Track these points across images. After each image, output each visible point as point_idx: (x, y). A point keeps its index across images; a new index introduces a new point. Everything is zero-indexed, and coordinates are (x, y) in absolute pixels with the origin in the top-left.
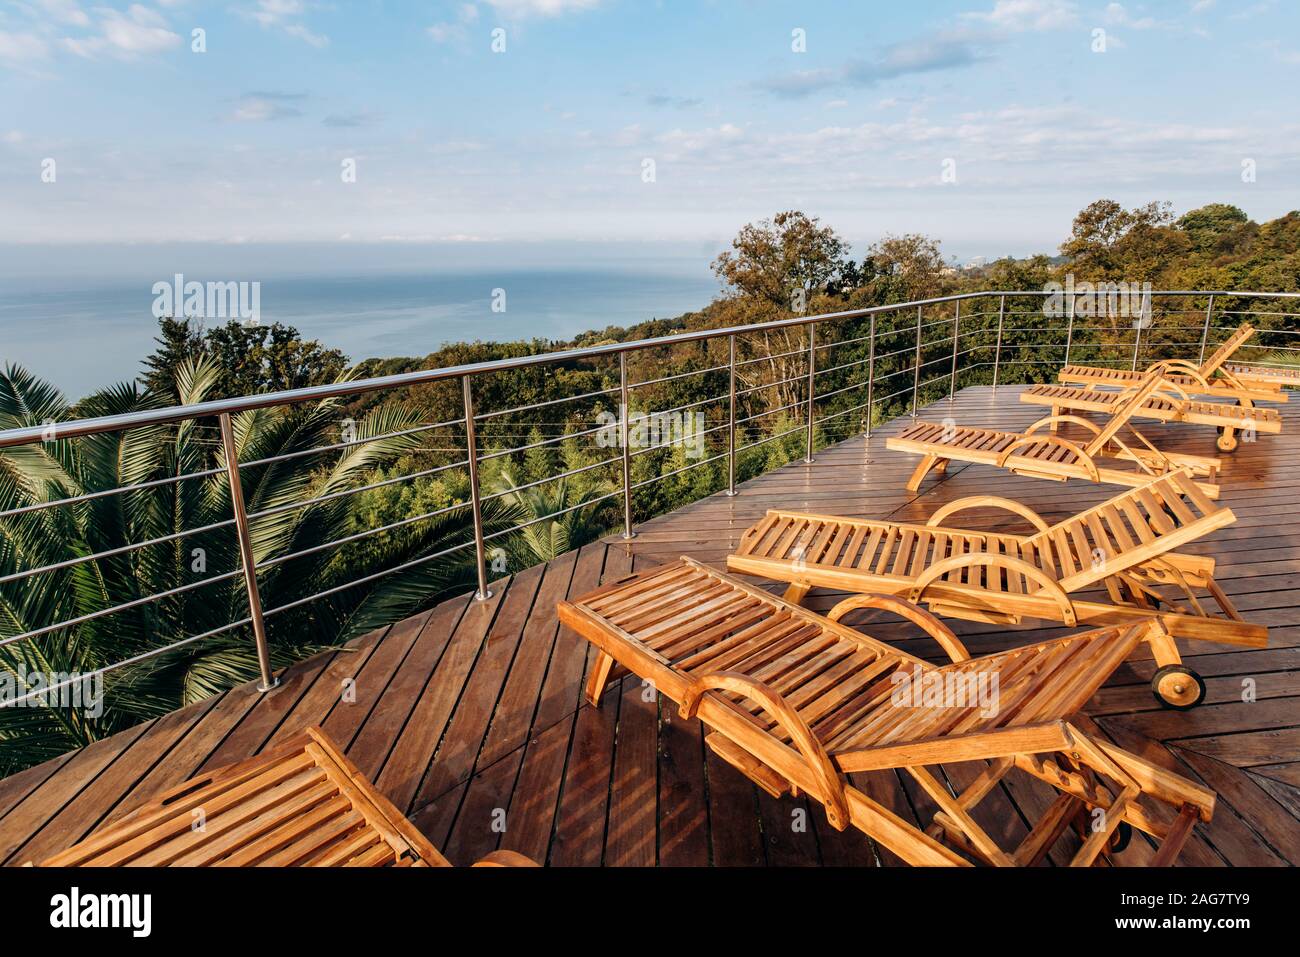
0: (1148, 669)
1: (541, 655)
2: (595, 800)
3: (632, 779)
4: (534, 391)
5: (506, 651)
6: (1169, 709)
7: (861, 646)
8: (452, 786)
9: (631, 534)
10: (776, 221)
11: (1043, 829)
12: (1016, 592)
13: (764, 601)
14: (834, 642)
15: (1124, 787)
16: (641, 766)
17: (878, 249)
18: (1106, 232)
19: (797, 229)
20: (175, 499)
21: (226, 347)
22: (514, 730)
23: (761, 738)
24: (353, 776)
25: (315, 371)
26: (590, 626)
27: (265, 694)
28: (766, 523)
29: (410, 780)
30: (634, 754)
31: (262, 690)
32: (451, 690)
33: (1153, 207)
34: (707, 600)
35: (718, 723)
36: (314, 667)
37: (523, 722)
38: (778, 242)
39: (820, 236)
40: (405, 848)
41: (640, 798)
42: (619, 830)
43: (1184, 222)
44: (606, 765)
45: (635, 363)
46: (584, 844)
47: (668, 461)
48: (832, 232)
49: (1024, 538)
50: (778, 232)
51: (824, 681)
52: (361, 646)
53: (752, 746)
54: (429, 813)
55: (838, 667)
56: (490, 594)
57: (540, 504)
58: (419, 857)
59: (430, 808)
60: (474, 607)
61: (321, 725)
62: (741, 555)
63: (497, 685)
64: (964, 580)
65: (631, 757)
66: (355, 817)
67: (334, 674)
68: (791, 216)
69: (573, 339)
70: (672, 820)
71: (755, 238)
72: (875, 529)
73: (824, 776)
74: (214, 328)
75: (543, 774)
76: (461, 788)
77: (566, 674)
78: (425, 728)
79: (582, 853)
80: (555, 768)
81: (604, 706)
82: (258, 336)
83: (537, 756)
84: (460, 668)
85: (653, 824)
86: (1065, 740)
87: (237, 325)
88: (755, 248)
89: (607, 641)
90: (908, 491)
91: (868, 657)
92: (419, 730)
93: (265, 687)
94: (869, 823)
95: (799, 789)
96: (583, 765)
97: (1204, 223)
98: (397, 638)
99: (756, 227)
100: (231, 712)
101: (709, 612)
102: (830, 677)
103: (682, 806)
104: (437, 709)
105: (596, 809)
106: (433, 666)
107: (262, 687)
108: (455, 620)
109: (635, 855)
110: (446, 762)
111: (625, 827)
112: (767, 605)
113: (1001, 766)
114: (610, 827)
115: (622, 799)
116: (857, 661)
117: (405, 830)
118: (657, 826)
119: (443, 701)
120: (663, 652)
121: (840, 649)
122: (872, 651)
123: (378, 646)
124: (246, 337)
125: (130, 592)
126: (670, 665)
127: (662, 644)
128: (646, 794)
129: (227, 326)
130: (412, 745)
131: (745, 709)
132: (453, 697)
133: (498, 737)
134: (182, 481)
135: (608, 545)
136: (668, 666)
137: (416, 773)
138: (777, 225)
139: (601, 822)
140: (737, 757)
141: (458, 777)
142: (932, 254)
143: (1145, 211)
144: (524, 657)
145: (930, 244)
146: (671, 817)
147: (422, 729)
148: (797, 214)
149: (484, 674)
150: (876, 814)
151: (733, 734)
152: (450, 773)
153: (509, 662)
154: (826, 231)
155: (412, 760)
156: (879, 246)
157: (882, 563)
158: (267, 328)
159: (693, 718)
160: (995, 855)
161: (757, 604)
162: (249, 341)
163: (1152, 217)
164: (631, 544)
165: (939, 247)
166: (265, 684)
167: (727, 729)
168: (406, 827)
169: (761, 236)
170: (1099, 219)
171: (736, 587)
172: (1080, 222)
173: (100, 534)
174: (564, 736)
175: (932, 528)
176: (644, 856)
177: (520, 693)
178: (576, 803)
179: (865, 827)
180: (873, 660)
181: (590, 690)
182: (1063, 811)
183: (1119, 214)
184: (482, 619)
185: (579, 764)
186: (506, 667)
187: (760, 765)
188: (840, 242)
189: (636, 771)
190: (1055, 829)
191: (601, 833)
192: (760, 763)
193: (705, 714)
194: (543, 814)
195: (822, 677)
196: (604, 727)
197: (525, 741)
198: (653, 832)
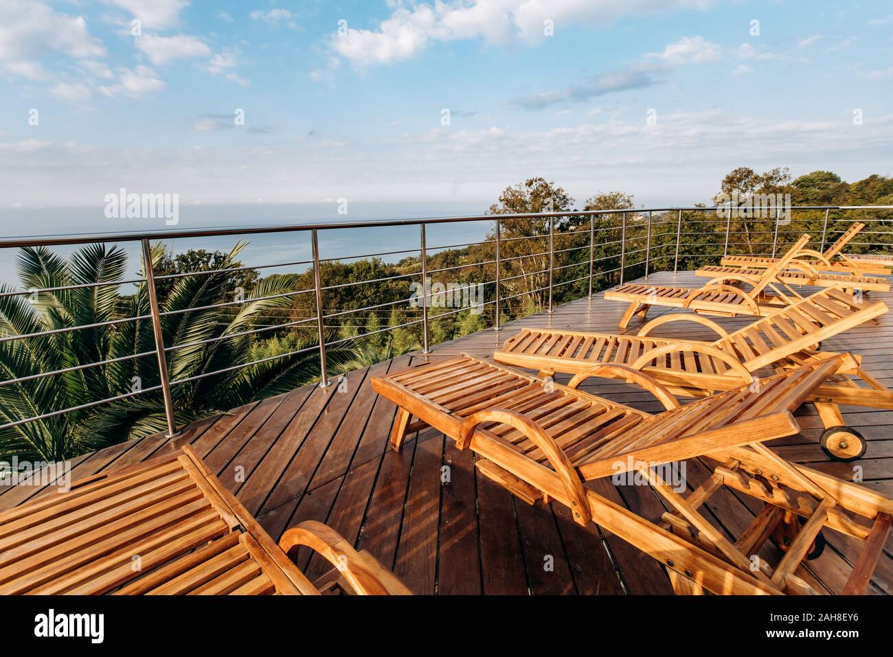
0: (814, 434)
1: (361, 420)
2: (393, 512)
3: (422, 498)
4: (373, 291)
5: (337, 417)
6: (836, 461)
7: (594, 403)
8: (290, 500)
9: (428, 350)
10: (526, 184)
11: (752, 532)
12: (708, 372)
13: (520, 377)
14: (574, 401)
15: (822, 499)
16: (428, 490)
17: (592, 201)
18: (744, 188)
19: (540, 189)
20: (135, 332)
21: (187, 266)
22: (338, 465)
23: (519, 459)
24: (207, 476)
25: (239, 281)
26: (393, 391)
27: (169, 439)
28: (520, 336)
29: (260, 495)
30: (424, 483)
31: (168, 437)
32: (296, 440)
33: (776, 171)
34: (479, 376)
35: (486, 452)
36: (206, 424)
37: (345, 460)
38: (528, 198)
39: (555, 193)
40: (237, 523)
41: (427, 511)
42: (410, 533)
43: (797, 183)
44: (403, 489)
45: (437, 277)
46: (383, 541)
47: (457, 333)
48: (563, 191)
49: (710, 342)
50: (528, 191)
51: (567, 424)
52: (240, 412)
53: (511, 466)
54: (270, 516)
55: (578, 416)
56: (329, 383)
57: (375, 358)
58: (246, 530)
59: (272, 513)
60: (318, 391)
61: (203, 459)
62: (504, 351)
63: (329, 437)
64: (669, 365)
65: (421, 483)
66: (204, 503)
67: (217, 428)
68: (536, 181)
69: (398, 262)
70: (450, 527)
71: (513, 195)
72: (600, 338)
73: (570, 482)
74: (180, 255)
75: (356, 493)
76: (296, 501)
77: (377, 431)
78: (275, 462)
79: (381, 547)
80: (365, 490)
81: (404, 452)
82: (205, 259)
83: (353, 482)
84: (304, 426)
85: (436, 529)
86: (792, 425)
87: (193, 252)
88: (513, 202)
89: (405, 400)
90: (619, 328)
91: (600, 409)
92: (271, 463)
93: (171, 435)
94: (608, 519)
95: (549, 497)
96: (386, 489)
97: (811, 184)
98: (263, 408)
99: (514, 188)
100: (144, 449)
101: (480, 383)
102: (571, 421)
103: (458, 518)
104: (285, 451)
105: (393, 518)
106: (285, 425)
107: (168, 434)
108: (304, 398)
109: (421, 549)
110: (287, 484)
111: (414, 530)
112: (523, 379)
113: (713, 483)
114: (403, 530)
115: (414, 511)
116: (592, 412)
117: (239, 512)
118: (439, 530)
119: (290, 445)
120: (445, 406)
121: (578, 405)
122: (603, 406)
123: (250, 412)
124: (199, 260)
125: (100, 385)
126: (450, 413)
127: (445, 401)
128: (431, 508)
129: (187, 253)
130: (264, 473)
131: (507, 441)
132: (297, 444)
133: (326, 469)
134: (140, 320)
135: (412, 357)
136: (449, 414)
137: (265, 490)
138: (527, 186)
139: (396, 526)
140: (501, 475)
141: (294, 494)
142: (628, 204)
143: (771, 174)
144: (348, 421)
145: (627, 198)
146: (450, 524)
147: (273, 463)
148: (540, 180)
149: (320, 430)
150: (614, 511)
151: (497, 458)
152: (289, 491)
153: (338, 423)
154: (559, 190)
155: (263, 482)
156: (593, 200)
157: (606, 356)
158: (211, 254)
159: (466, 449)
160: (721, 541)
161: (516, 378)
162: (200, 262)
163: (776, 178)
164: (428, 357)
165: (632, 200)
166: (171, 433)
167: (492, 455)
168: (240, 510)
169: (517, 194)
170: (740, 180)
171: (500, 369)
172: (727, 182)
173: (83, 348)
174: (373, 469)
175: (641, 337)
176: (427, 551)
177: (344, 442)
178: (379, 514)
179: (605, 523)
180: (604, 412)
181: (394, 440)
182: (767, 520)
183: (753, 176)
184: (322, 398)
185: (383, 488)
186: (336, 427)
187: (518, 481)
188: (568, 197)
189: (424, 493)
190: (762, 533)
191: (397, 533)
192: (518, 479)
193: (476, 446)
194: (354, 520)
195: (566, 421)
196: (403, 464)
197: (344, 472)
198: (436, 534)
